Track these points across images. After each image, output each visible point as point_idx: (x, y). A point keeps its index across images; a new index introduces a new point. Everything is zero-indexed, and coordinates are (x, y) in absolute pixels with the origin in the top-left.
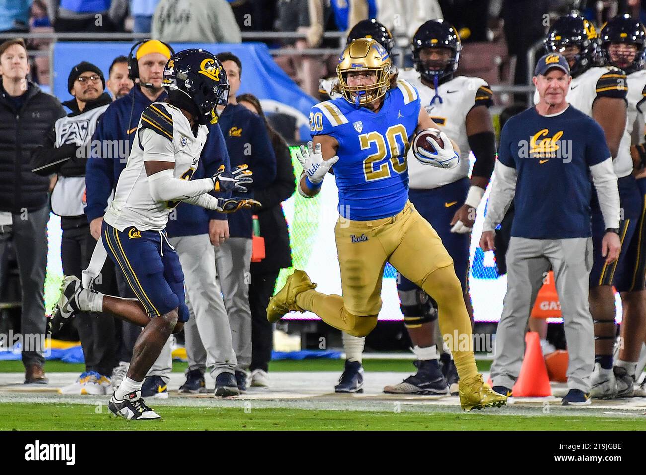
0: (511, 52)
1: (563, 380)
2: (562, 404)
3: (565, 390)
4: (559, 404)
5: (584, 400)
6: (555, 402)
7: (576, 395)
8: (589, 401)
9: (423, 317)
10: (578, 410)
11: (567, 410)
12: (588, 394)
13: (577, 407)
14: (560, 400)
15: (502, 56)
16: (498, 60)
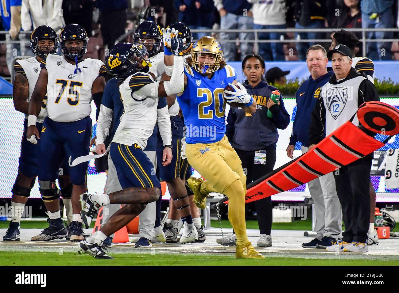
0: (105, 43)
1: (136, 232)
2: (135, 246)
3: (137, 238)
4: (134, 247)
5: (148, 244)
6: (131, 246)
7: (143, 242)
8: (151, 245)
9: (53, 196)
10: (144, 250)
11: (138, 250)
12: (150, 241)
13: (144, 249)
14: (134, 244)
15: (100, 45)
16: (98, 47)
